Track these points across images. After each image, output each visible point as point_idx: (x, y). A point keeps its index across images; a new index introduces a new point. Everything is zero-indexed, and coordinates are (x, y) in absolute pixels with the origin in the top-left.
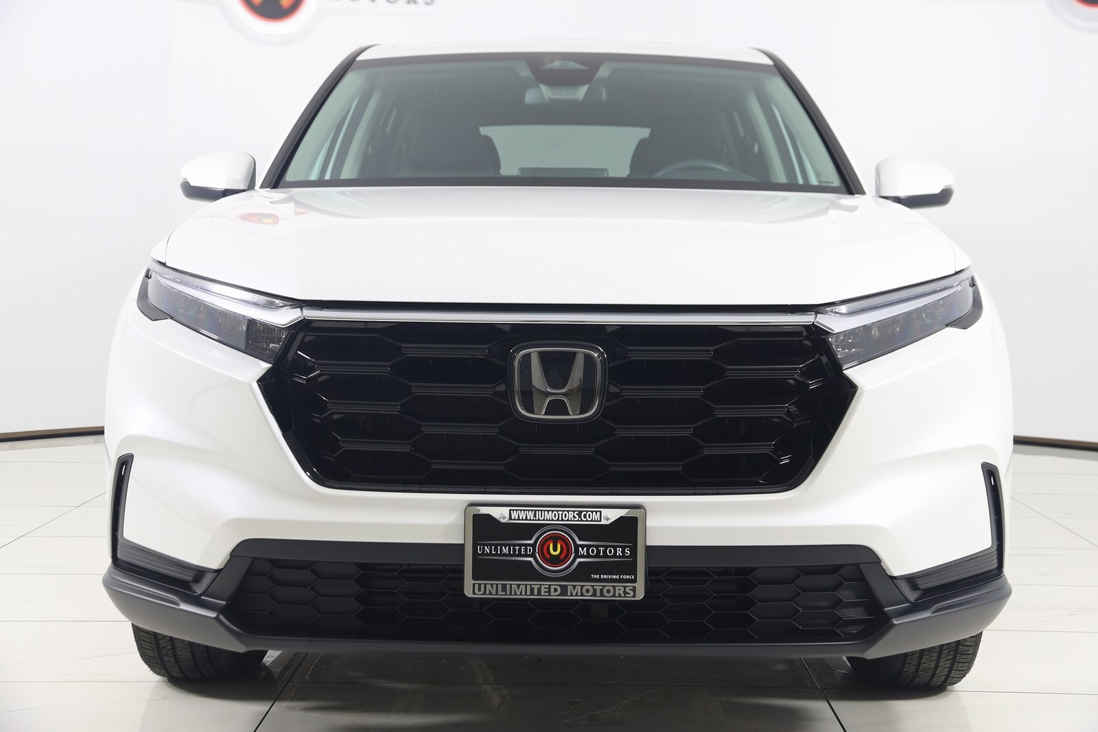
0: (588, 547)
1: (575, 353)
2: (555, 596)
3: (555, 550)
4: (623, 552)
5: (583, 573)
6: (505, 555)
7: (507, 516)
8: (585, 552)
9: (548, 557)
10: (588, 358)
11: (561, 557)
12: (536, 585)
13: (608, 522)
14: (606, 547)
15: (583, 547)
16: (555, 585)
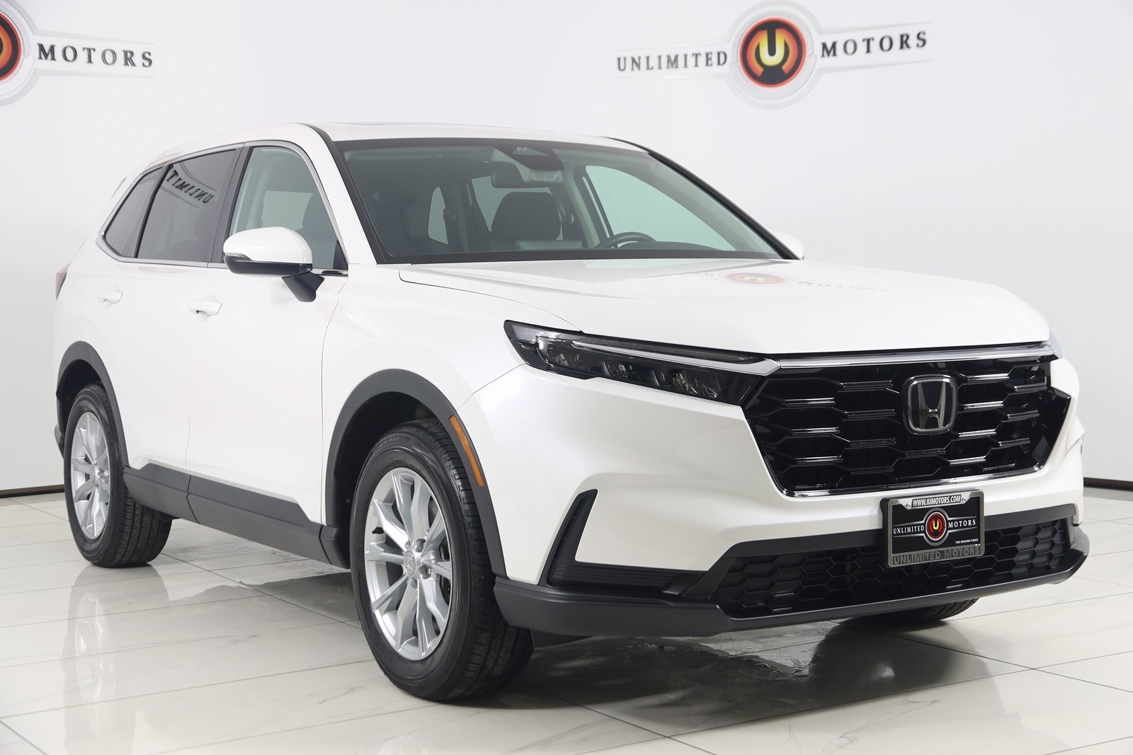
0: (954, 521)
1: (941, 383)
2: (937, 559)
3: (936, 526)
4: (972, 523)
5: (951, 541)
6: (909, 533)
7: (910, 504)
8: (953, 524)
9: (932, 531)
11: (940, 531)
12: (927, 552)
13: (964, 502)
14: (963, 520)
15: (950, 521)
16: (937, 551)
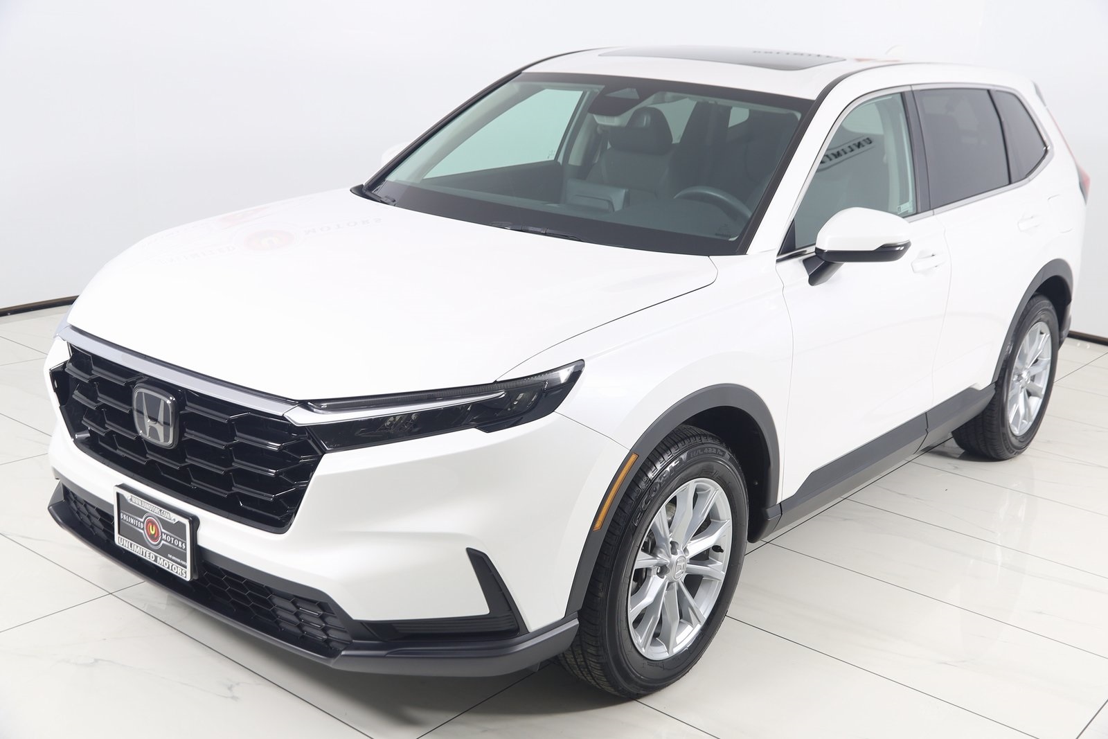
0: (167, 534)
1: (160, 400)
2: (152, 560)
3: (153, 530)
4: (182, 546)
5: (164, 551)
6: (132, 524)
7: (129, 498)
8: (166, 538)
9: (150, 533)
10: (165, 403)
11: (155, 536)
12: (145, 549)
14: (175, 539)
15: (164, 533)
16: (153, 554)
